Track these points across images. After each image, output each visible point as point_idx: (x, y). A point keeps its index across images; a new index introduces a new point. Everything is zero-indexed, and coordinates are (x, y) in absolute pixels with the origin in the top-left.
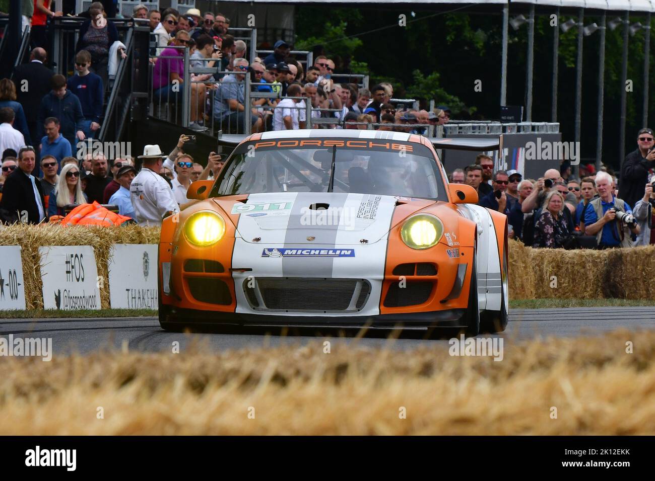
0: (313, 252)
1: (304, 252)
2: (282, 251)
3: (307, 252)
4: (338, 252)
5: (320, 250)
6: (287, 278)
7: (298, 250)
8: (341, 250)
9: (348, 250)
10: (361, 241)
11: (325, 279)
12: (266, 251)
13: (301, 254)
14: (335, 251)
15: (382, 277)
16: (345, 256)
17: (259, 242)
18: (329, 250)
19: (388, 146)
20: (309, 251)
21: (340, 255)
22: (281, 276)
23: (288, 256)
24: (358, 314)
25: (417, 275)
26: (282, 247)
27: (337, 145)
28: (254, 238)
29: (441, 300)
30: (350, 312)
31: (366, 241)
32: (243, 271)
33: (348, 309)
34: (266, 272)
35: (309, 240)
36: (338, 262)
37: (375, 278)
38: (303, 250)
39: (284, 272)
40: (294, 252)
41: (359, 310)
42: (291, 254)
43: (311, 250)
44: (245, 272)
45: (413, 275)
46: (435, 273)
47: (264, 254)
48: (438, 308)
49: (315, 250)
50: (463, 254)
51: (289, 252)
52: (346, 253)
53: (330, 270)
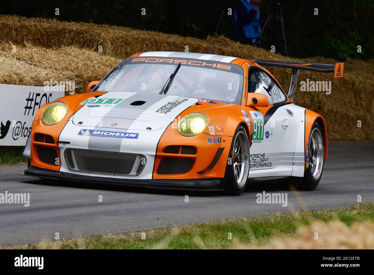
0: (111, 134)
1: (105, 134)
2: (91, 131)
3: (107, 134)
4: (127, 135)
5: (116, 132)
6: (91, 150)
7: (101, 131)
8: (130, 133)
9: (134, 134)
10: (147, 128)
11: (115, 152)
12: (82, 130)
13: (103, 134)
14: (125, 134)
15: (154, 154)
16: (131, 137)
17: (81, 125)
18: (122, 133)
19: (214, 66)
20: (109, 133)
21: (128, 137)
22: (87, 148)
23: (95, 135)
24: (137, 177)
25: (181, 153)
26: (92, 129)
27: (181, 63)
28: (79, 122)
29: (198, 172)
30: (132, 176)
31: (150, 129)
32: (65, 144)
33: (130, 174)
34: (78, 145)
35: (112, 125)
36: (125, 142)
37: (150, 153)
38: (105, 132)
39: (89, 146)
40: (99, 133)
41: (137, 175)
42: (97, 134)
43: (110, 132)
44: (66, 144)
45: (178, 153)
46: (195, 153)
47: (80, 133)
48: (196, 176)
49: (113, 132)
50: (224, 141)
51: (95, 133)
52: (133, 136)
53: (119, 147)
